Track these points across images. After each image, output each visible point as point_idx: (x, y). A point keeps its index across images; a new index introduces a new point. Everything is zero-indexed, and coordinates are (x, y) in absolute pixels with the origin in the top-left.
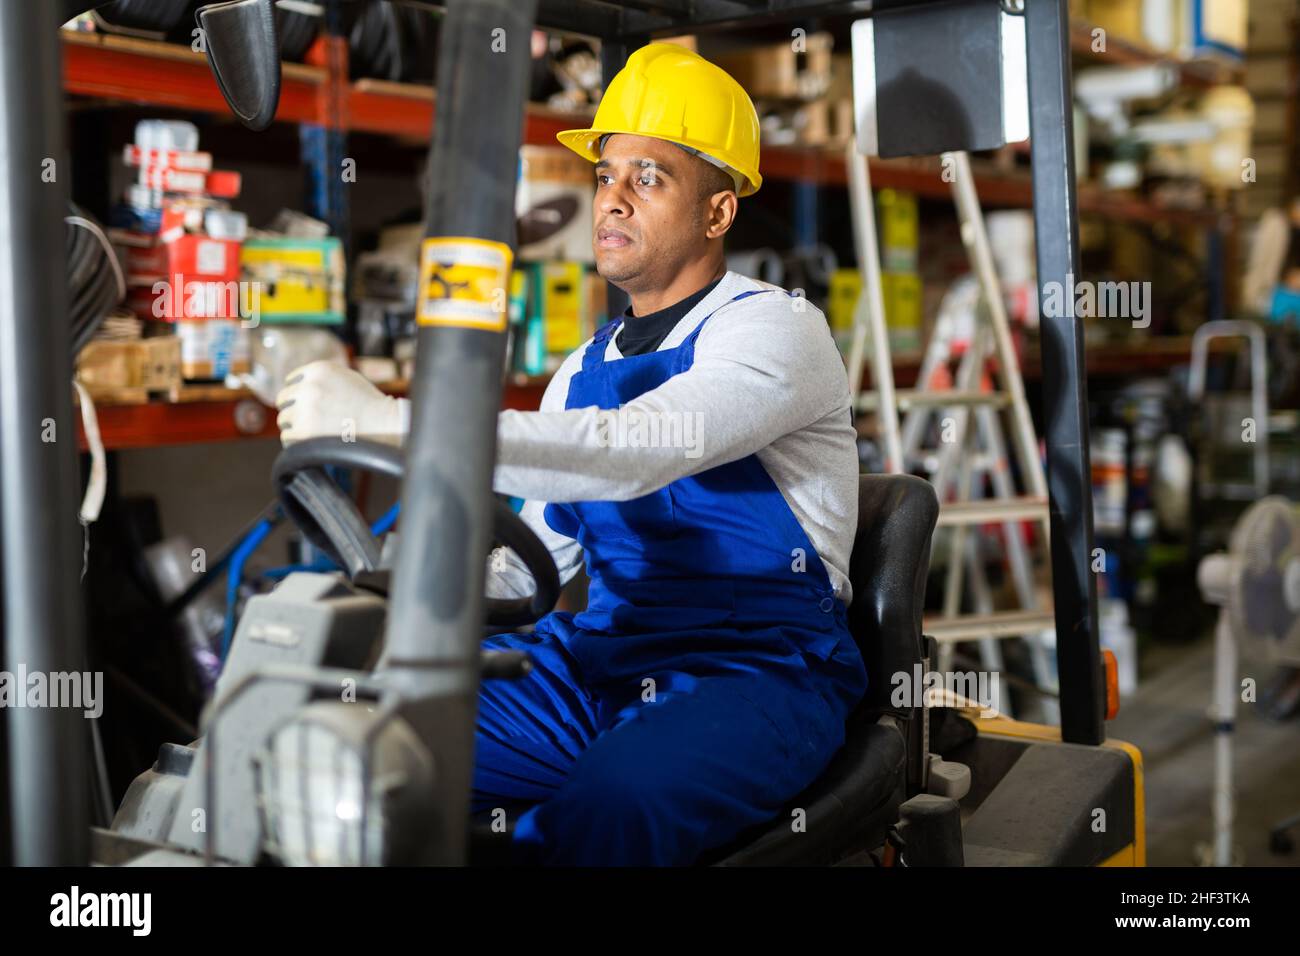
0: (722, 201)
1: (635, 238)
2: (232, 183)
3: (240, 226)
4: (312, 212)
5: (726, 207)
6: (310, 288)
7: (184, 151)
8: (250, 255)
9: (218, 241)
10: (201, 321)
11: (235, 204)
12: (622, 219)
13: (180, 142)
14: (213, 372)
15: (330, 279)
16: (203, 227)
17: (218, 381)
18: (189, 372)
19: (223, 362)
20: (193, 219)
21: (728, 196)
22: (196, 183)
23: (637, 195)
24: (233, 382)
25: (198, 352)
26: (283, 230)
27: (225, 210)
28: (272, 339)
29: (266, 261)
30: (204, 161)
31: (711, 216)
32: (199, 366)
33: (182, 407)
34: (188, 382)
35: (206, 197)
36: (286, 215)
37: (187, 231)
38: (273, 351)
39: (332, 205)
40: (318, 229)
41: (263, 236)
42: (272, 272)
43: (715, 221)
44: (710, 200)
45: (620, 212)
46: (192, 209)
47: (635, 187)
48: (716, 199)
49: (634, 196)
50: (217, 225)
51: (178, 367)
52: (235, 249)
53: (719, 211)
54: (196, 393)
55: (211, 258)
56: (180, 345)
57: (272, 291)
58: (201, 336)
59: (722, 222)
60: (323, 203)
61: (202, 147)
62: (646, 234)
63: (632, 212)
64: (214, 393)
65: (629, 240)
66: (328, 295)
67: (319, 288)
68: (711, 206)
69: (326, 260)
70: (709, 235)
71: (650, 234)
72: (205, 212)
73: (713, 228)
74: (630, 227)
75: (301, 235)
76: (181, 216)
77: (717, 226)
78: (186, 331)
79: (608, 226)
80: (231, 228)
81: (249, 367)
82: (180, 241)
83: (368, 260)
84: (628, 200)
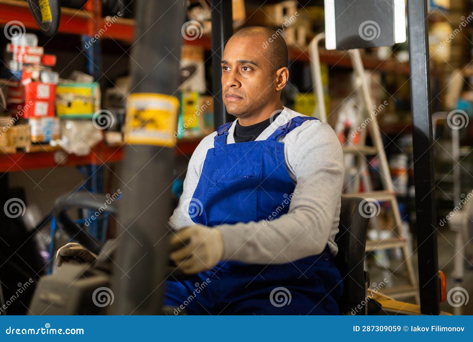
0: (282, 72)
1: (244, 97)
2: (52, 60)
3: (56, 78)
4: (86, 72)
5: (284, 75)
6: (86, 104)
7: (31, 46)
8: (60, 90)
9: (46, 84)
10: (39, 118)
11: (54, 69)
12: (237, 88)
13: (30, 42)
14: (44, 139)
15: (94, 100)
16: (40, 78)
17: (47, 143)
18: (34, 139)
19: (49, 135)
20: (35, 75)
21: (284, 70)
22: (37, 60)
23: (242, 76)
24: (53, 143)
25: (38, 131)
26: (74, 79)
27: (49, 71)
28: (70, 125)
29: (67, 93)
30: (40, 51)
31: (277, 81)
32: (38, 137)
33: (31, 154)
34: (34, 144)
35: (42, 66)
36: (76, 74)
37: (33, 80)
38: (70, 130)
39: (95, 69)
40: (88, 79)
41: (66, 82)
42: (69, 97)
43: (280, 82)
44: (276, 73)
45: (235, 86)
46: (35, 70)
47: (241, 72)
48: (279, 72)
49: (241, 77)
50: (45, 78)
51: (29, 137)
52: (53, 88)
53: (281, 77)
54: (37, 148)
55: (43, 92)
56: (30, 128)
57: (69, 105)
58: (39, 124)
59: (283, 82)
60: (91, 68)
61: (40, 45)
62: (249, 95)
63: (240, 85)
64: (45, 148)
65: (241, 98)
66: (93, 107)
67: (90, 103)
68: (277, 76)
69: (92, 92)
70: (277, 89)
71: (250, 94)
72: (41, 72)
73: (279, 86)
74: (240, 92)
75: (82, 81)
76: (31, 73)
77: (281, 84)
78: (33, 122)
79: (230, 93)
80: (51, 79)
81: (60, 137)
82: (30, 84)
83: (110, 91)
84: (238, 79)
